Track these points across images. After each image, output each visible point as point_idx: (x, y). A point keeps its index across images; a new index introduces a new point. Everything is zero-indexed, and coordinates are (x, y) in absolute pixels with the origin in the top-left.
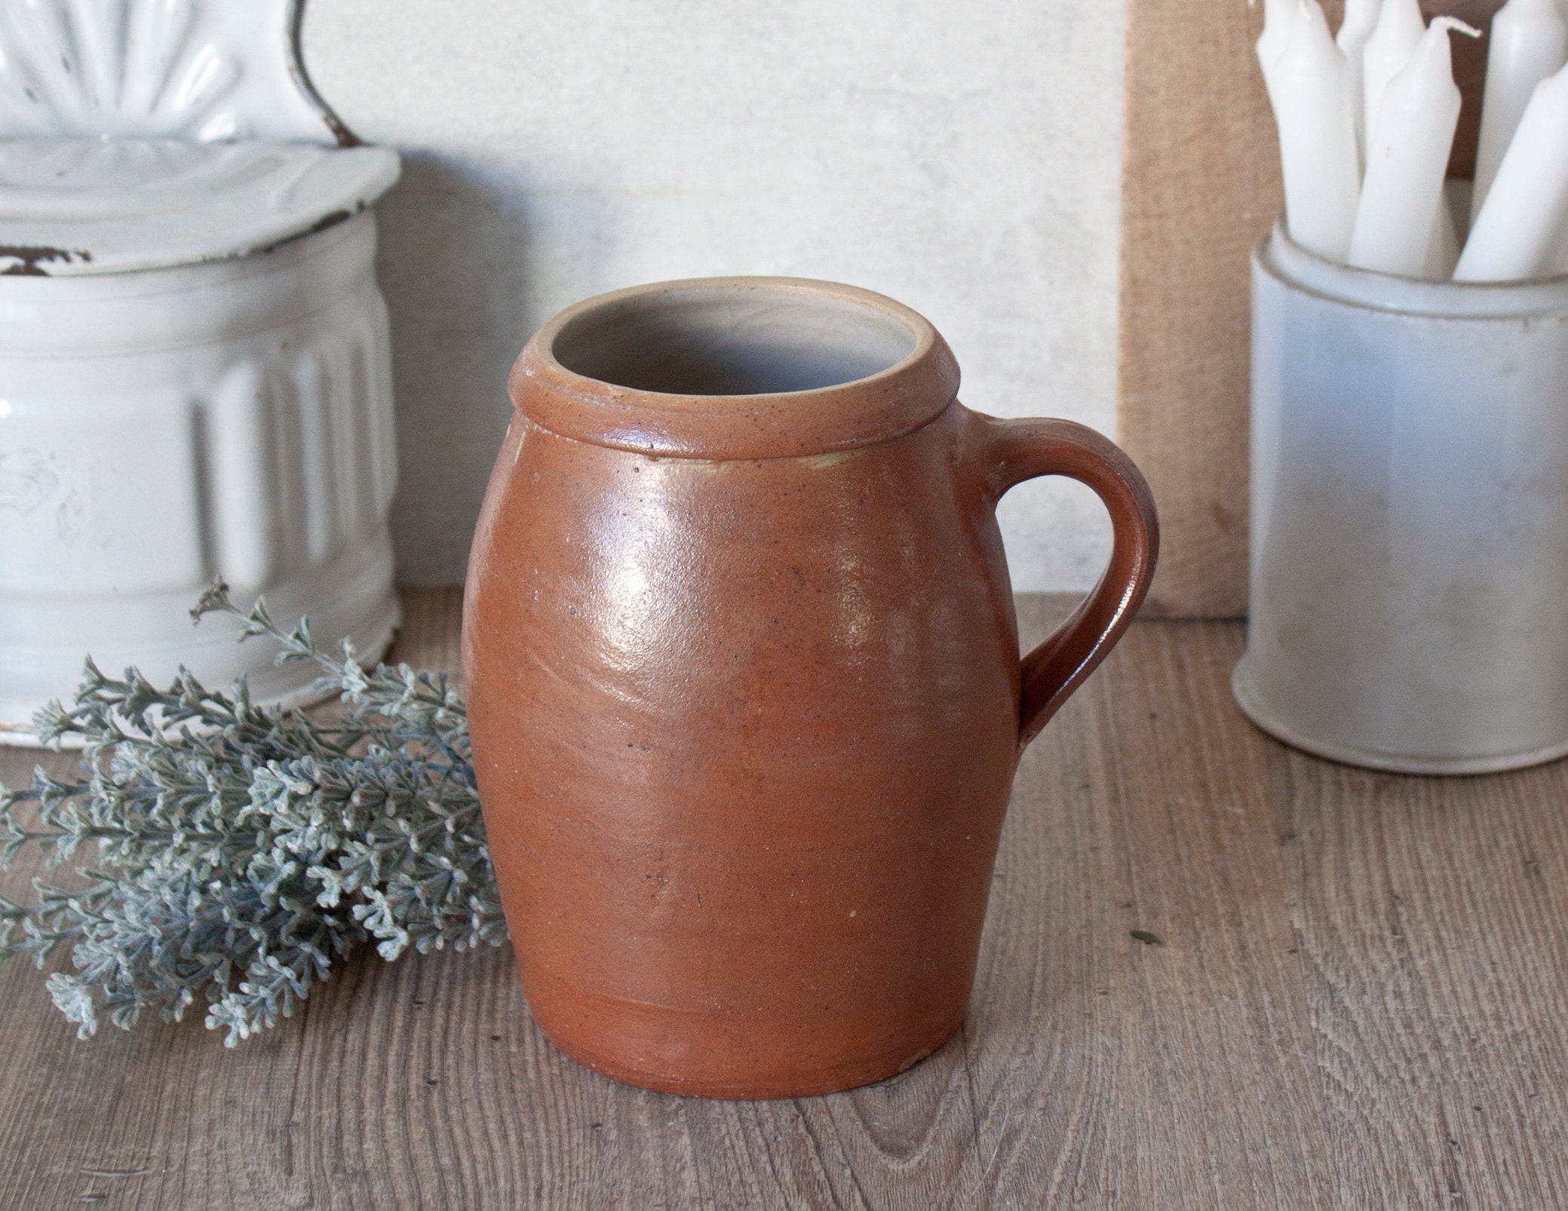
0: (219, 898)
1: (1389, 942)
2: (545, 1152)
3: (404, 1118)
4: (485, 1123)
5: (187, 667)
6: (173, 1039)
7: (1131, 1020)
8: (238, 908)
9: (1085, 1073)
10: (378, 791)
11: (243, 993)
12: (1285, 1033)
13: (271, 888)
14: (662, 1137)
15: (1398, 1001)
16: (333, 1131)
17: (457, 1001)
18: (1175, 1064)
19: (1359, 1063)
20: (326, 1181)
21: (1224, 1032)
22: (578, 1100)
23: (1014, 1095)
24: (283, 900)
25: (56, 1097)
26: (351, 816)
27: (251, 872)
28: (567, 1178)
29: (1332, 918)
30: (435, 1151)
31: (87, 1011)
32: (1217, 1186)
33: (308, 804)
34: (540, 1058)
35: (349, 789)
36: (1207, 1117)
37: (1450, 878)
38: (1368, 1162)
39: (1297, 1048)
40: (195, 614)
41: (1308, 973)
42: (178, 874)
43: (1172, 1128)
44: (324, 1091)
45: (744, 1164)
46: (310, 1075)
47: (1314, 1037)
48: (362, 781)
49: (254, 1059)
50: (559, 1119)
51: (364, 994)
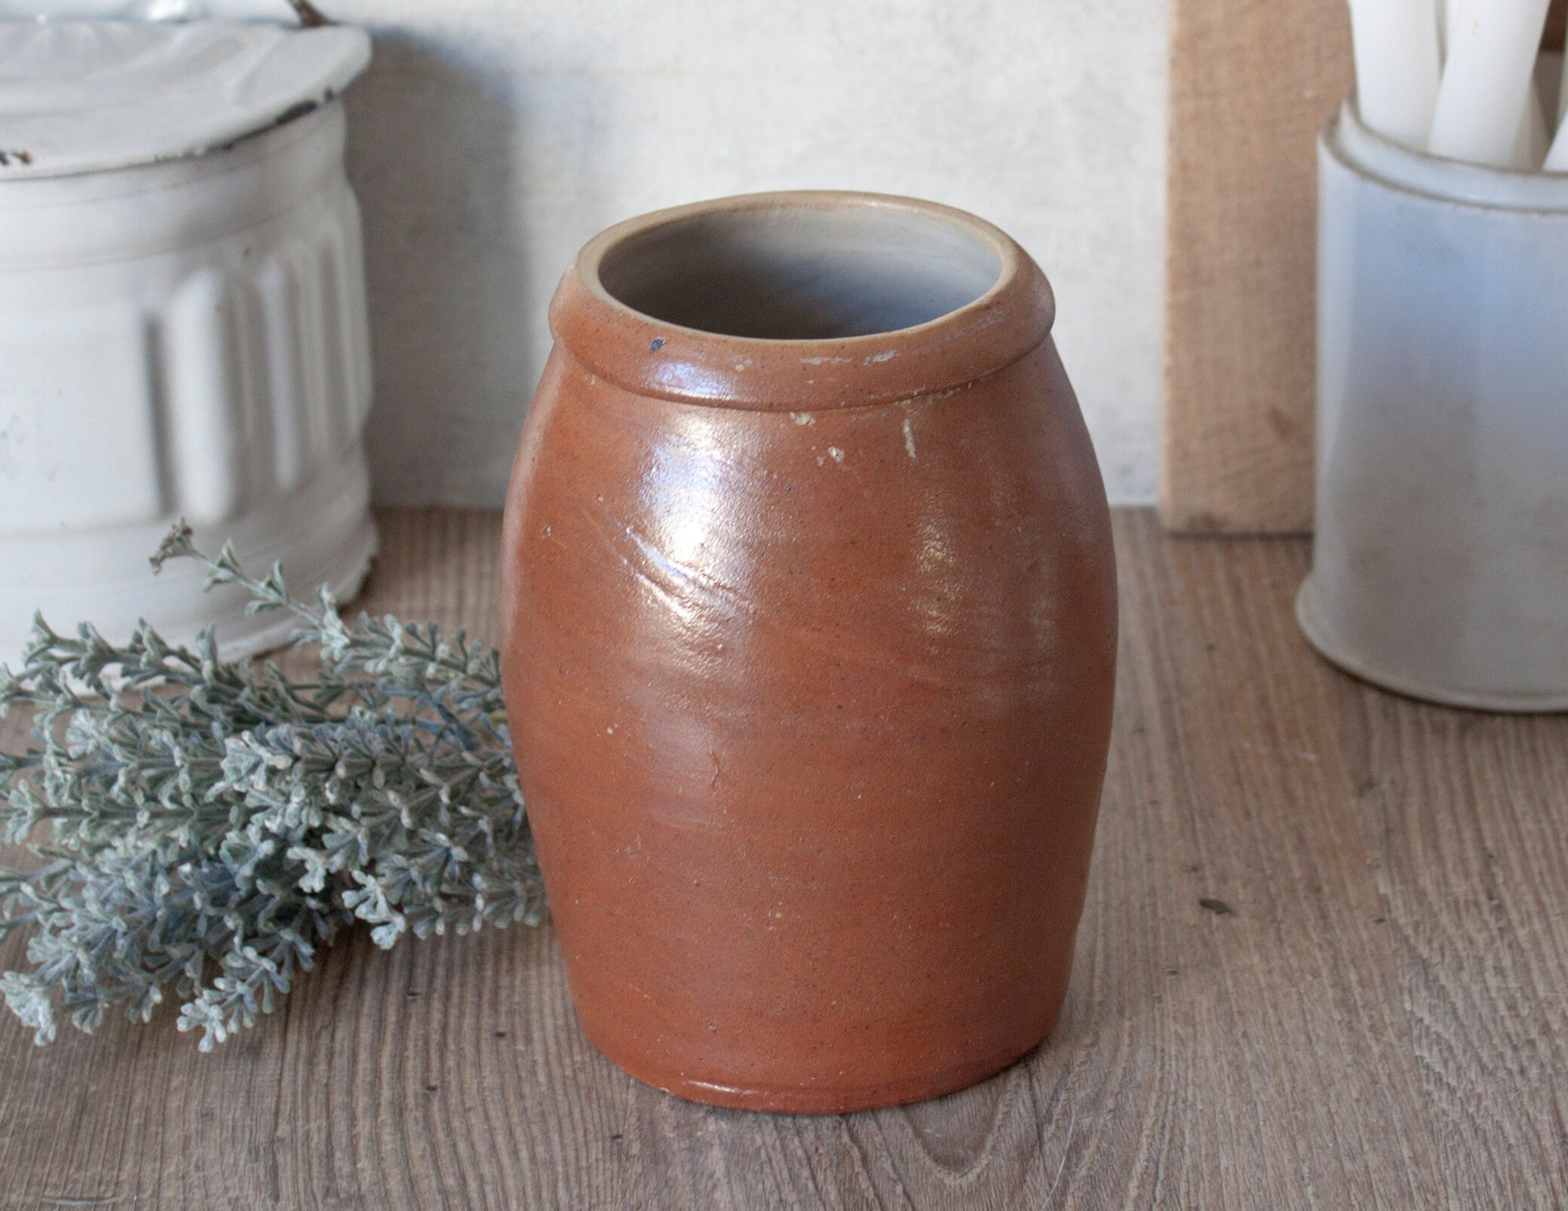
0: (190, 883)
1: (1486, 908)
2: (560, 1169)
3: (402, 1131)
4: (492, 1135)
5: (147, 620)
6: (141, 1040)
7: (1205, 1004)
8: (210, 892)
9: (1157, 1068)
10: (364, 760)
11: (217, 989)
12: (1377, 1017)
13: (247, 870)
14: (691, 1149)
15: (1500, 978)
16: (322, 1148)
17: (456, 991)
18: (1257, 1055)
19: (1461, 1052)
20: (317, 1206)
21: (1308, 1017)
22: (595, 1106)
23: (1081, 1095)
24: (259, 883)
25: (12, 1112)
26: (336, 789)
27: (223, 852)
28: (587, 1200)
29: (1421, 881)
30: (437, 1169)
31: (44, 1016)
32: (1312, 1200)
33: (288, 778)
34: (551, 1058)
35: (333, 760)
36: (1296, 1117)
37: (1548, 833)
38: (1478, 1170)
39: (1390, 1034)
40: (156, 562)
41: (1398, 945)
42: (143, 854)
43: (1258, 1131)
44: (312, 1099)
45: (783, 1180)
46: (295, 1081)
47: (1409, 1021)
48: (346, 748)
49: (232, 1062)
50: (574, 1129)
51: (352, 985)
